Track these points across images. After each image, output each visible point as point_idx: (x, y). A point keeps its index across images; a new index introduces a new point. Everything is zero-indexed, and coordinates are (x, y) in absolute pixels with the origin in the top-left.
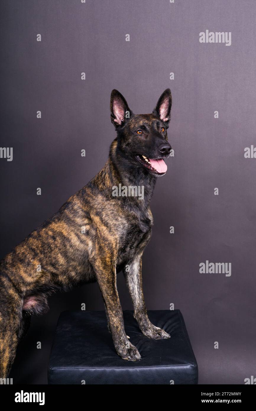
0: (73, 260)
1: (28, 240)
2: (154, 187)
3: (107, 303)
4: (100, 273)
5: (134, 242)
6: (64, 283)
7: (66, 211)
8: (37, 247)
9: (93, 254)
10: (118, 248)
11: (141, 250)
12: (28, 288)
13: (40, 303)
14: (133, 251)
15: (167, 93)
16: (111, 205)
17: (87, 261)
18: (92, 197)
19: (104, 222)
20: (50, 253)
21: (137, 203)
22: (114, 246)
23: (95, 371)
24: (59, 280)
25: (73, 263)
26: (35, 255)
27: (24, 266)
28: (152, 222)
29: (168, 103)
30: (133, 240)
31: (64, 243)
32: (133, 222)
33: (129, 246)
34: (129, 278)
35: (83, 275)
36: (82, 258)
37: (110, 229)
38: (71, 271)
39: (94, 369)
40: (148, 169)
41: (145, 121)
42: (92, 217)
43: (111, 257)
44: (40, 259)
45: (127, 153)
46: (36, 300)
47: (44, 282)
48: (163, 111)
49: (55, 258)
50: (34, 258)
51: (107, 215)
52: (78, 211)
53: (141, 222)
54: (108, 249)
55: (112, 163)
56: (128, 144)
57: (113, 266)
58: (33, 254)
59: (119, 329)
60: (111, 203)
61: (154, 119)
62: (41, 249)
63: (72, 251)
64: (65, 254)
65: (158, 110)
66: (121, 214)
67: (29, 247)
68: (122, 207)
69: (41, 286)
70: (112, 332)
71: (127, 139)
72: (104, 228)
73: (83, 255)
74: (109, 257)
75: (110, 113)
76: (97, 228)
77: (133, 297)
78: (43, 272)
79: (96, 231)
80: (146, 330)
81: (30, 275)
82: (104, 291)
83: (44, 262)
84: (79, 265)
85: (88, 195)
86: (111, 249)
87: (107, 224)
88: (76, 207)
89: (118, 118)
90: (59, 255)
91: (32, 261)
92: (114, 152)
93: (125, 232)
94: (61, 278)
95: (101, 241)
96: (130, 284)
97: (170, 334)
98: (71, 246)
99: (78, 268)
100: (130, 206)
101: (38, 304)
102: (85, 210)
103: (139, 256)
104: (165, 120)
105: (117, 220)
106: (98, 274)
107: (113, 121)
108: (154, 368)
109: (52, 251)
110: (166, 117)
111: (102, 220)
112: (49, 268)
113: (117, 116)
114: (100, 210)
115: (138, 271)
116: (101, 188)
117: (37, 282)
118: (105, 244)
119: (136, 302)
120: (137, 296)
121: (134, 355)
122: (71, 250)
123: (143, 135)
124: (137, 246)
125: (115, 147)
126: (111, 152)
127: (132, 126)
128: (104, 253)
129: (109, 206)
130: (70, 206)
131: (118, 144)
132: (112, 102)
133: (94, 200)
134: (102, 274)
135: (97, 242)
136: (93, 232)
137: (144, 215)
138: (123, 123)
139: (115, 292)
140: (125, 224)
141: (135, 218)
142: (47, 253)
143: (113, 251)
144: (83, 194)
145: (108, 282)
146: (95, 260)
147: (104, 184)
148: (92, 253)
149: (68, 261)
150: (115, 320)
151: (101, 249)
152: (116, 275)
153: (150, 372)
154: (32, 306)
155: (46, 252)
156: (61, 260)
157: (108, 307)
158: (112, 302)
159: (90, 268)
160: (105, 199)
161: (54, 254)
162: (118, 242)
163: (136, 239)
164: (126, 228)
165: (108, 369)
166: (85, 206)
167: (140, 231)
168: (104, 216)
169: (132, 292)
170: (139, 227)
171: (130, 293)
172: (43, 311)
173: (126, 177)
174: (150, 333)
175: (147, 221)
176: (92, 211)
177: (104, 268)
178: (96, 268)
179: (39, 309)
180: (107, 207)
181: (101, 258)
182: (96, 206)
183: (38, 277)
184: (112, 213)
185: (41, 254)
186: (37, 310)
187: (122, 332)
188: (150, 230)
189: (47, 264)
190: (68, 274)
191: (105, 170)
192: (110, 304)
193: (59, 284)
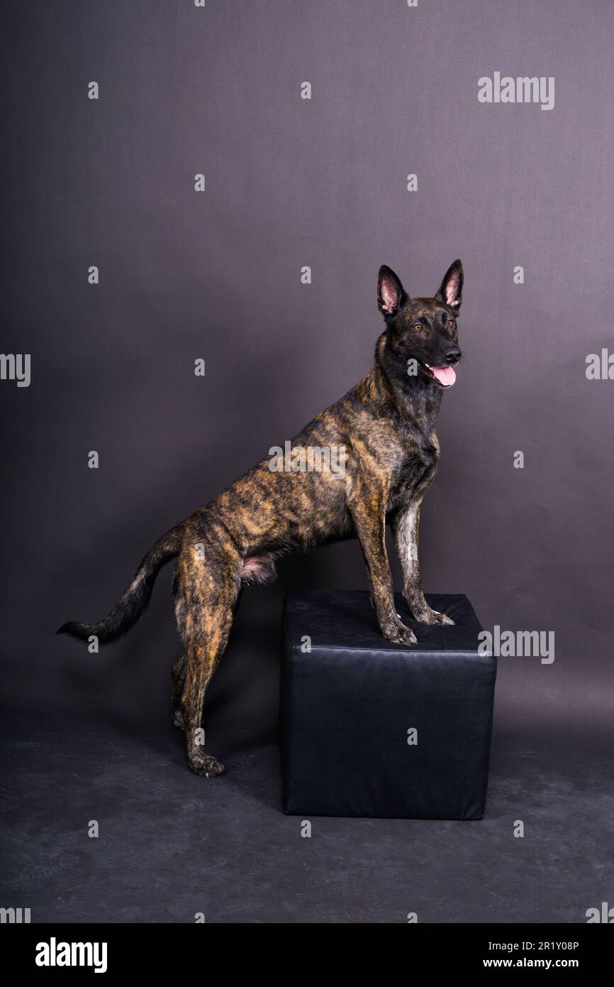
0: (323, 503)
1: (254, 473)
2: (440, 400)
3: (371, 565)
4: (363, 522)
5: (413, 479)
6: (305, 537)
7: (314, 432)
8: (270, 484)
9: (353, 495)
10: (389, 487)
11: (421, 493)
12: (253, 543)
13: (264, 567)
14: (409, 493)
15: (457, 266)
16: (380, 425)
17: (343, 505)
18: (353, 414)
19: (370, 448)
20: (289, 492)
21: (416, 423)
22: (384, 484)
23: (355, 654)
24: (298, 534)
25: (322, 508)
26: (267, 495)
27: (250, 511)
28: (438, 452)
29: (458, 280)
30: (411, 475)
31: (311, 477)
32: (412, 449)
33: (404, 484)
34: (400, 536)
35: (335, 527)
36: (336, 500)
37: (379, 460)
38: (318, 520)
39: (354, 651)
40: (430, 378)
41: (425, 311)
42: (352, 442)
43: (379, 500)
44: (274, 500)
45: (401, 354)
46: (258, 563)
47: (276, 534)
48: (450, 291)
49: (297, 499)
50: (264, 499)
51: (375, 440)
52: (332, 433)
53: (421, 451)
54: (376, 489)
55: (380, 366)
56: (402, 343)
57: (381, 513)
58: (263, 493)
59: (387, 602)
60: (380, 423)
61: (438, 309)
62: (275, 485)
63: (323, 490)
64: (312, 495)
65: (443, 291)
66: (394, 438)
67: (256, 483)
68: (395, 428)
69: (271, 542)
70: (376, 607)
71: (401, 336)
72: (370, 458)
73: (338, 497)
74: (375, 500)
75: (377, 297)
76: (360, 457)
77: (403, 565)
78: (277, 521)
79: (359, 462)
80: (420, 612)
81: (258, 524)
82: (367, 549)
83: (281, 506)
84: (331, 511)
85: (347, 411)
86: (379, 487)
87: (375, 452)
88: (328, 428)
89: (387, 303)
90: (304, 495)
91: (261, 503)
92: (382, 350)
93: (400, 463)
94: (303, 531)
95: (366, 476)
96: (400, 544)
97: (455, 621)
98: (321, 483)
99: (330, 516)
100: (406, 427)
101: (261, 569)
102: (342, 432)
103: (417, 504)
104: (453, 304)
105: (388, 446)
106: (359, 524)
107: (380, 307)
108: (437, 654)
109: (293, 488)
110: (456, 299)
111: (367, 446)
112: (286, 515)
113: (386, 300)
114: (365, 433)
115: (414, 526)
116: (366, 402)
117: (266, 534)
118: (372, 481)
119: (408, 572)
120: (410, 564)
121: (408, 637)
122: (321, 489)
123: (423, 331)
124: (416, 486)
125: (383, 344)
126: (377, 350)
127: (408, 318)
128: (369, 493)
129: (378, 428)
130: (320, 425)
131: (387, 340)
132: (380, 282)
133: (355, 418)
134: (366, 523)
135: (358, 478)
136: (354, 464)
137: (426, 441)
138: (395, 311)
139: (382, 550)
140: (400, 452)
141: (414, 444)
142: (285, 492)
143: (382, 491)
144: (339, 410)
145: (374, 535)
146: (356, 504)
147: (369, 396)
148: (351, 494)
149: (315, 504)
150: (381, 589)
151: (365, 488)
152: (384, 526)
153: (433, 659)
154: (252, 572)
155: (283, 490)
156: (306, 503)
157: (372, 570)
158: (378, 564)
159: (346, 516)
160: (371, 417)
161: (296, 494)
162: (389, 478)
163: (414, 475)
164: (400, 458)
165: (374, 652)
166: (342, 426)
167: (421, 464)
168: (370, 441)
169: (402, 557)
170: (419, 458)
171: (400, 559)
172: (268, 579)
173: (398, 386)
174: (425, 618)
175: (430, 450)
176: (353, 434)
177: (369, 515)
178: (357, 515)
179: (263, 577)
180: (374, 428)
181: (364, 501)
182: (358, 427)
183: (270, 527)
184: (382, 437)
185: (276, 493)
186: (260, 578)
187: (391, 607)
188: (435, 464)
189: (284, 509)
190: (314, 524)
191: (370, 377)
192: (375, 567)
193: (297, 539)
